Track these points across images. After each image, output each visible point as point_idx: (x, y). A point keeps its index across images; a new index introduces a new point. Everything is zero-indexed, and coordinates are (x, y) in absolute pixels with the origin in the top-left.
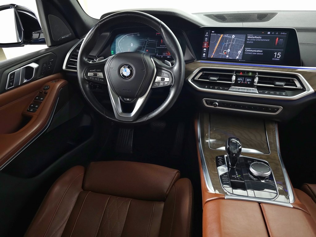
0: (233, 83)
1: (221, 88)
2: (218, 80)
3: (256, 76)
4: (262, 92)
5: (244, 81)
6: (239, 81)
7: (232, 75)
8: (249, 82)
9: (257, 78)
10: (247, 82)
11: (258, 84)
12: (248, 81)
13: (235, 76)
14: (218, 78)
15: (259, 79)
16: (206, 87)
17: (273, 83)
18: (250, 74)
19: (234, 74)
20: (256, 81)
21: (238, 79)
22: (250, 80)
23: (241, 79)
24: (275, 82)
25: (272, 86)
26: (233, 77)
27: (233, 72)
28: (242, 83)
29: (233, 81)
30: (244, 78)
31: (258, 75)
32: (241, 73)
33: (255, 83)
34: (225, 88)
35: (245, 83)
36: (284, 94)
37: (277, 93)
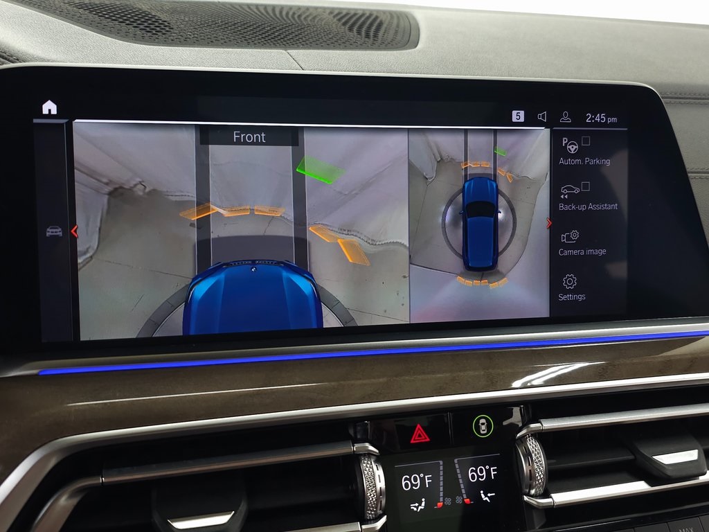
0: (379, 524)
3: (523, 436)
5: (452, 488)
6: (415, 496)
7: (355, 459)
8: (487, 485)
9: (533, 446)
10: (474, 489)
11: (560, 498)
12: (479, 485)
13: (379, 460)
14: (243, 507)
15: (548, 456)
17: (635, 459)
18: (483, 427)
19: (367, 444)
20: (532, 476)
21: (407, 485)
22: (488, 472)
23: (423, 480)
24: (645, 451)
25: (640, 487)
26: (365, 465)
27: (351, 432)
28: (440, 504)
29: (370, 514)
30: (441, 468)
31: (532, 426)
32: (420, 436)
33: (531, 487)
35: (459, 500)
37: (683, 531)
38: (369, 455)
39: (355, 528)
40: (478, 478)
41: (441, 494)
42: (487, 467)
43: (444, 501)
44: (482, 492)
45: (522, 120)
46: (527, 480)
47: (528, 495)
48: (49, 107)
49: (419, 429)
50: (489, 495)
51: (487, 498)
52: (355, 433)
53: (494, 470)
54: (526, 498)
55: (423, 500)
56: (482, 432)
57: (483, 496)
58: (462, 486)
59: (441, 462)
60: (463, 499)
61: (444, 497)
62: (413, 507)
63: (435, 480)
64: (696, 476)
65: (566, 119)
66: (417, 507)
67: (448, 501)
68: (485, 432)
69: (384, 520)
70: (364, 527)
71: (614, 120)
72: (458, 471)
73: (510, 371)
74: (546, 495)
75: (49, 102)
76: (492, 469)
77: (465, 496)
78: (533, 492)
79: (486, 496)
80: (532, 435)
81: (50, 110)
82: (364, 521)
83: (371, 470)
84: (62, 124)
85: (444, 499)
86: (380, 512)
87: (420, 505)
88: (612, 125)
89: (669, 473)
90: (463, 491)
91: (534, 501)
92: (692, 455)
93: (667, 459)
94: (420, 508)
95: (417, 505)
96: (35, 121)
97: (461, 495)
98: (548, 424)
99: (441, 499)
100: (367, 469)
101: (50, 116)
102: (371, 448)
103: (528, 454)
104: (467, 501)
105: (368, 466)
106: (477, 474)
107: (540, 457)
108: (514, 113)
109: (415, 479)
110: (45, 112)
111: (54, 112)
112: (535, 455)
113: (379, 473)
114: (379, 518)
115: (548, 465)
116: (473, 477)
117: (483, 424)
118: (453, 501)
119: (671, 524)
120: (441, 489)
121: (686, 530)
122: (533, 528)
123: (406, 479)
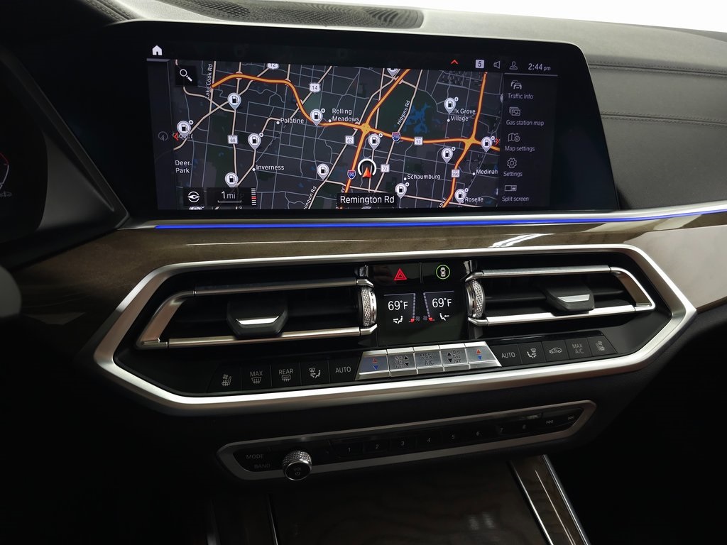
0: (372, 329)
1: (312, 370)
2: (288, 327)
3: (471, 280)
4: (512, 355)
5: (421, 310)
6: (396, 314)
7: (358, 289)
8: (445, 310)
9: (477, 287)
10: (436, 312)
11: (492, 320)
12: (439, 310)
13: (374, 290)
14: (285, 314)
15: (486, 294)
16: (225, 384)
17: (546, 299)
18: (443, 273)
19: (366, 280)
20: (474, 306)
21: (391, 307)
22: (446, 302)
23: (402, 305)
24: (553, 294)
25: (548, 316)
26: (364, 292)
27: (356, 273)
28: (412, 320)
29: (366, 324)
30: (414, 298)
31: (477, 274)
32: (400, 276)
33: (473, 313)
34: (337, 370)
35: (425, 318)
36: (602, 349)
37: (575, 346)
38: (367, 287)
39: (357, 330)
40: (438, 306)
41: (414, 314)
42: (445, 299)
44: (441, 314)
45: (482, 67)
46: (471, 309)
47: (472, 317)
48: (157, 50)
49: (400, 272)
50: (445, 316)
52: (359, 273)
53: (450, 301)
54: (469, 319)
55: (402, 317)
56: (442, 276)
57: (441, 316)
58: (428, 310)
59: (415, 294)
60: (428, 318)
62: (395, 320)
63: (410, 305)
64: (586, 311)
65: (514, 67)
66: (397, 321)
67: (418, 319)
68: (444, 276)
69: (375, 326)
70: (362, 330)
71: (549, 68)
72: (426, 301)
73: (463, 237)
74: (483, 317)
75: (157, 46)
76: (448, 300)
77: (429, 316)
78: (474, 316)
79: (443, 317)
80: (476, 280)
81: (157, 53)
82: (361, 326)
84: (166, 62)
86: (373, 322)
87: (399, 320)
88: (547, 72)
89: (568, 308)
90: (428, 313)
91: (474, 321)
92: (585, 298)
93: (568, 299)
95: (397, 319)
96: (148, 60)
97: (427, 315)
98: (487, 274)
99: (414, 317)
101: (157, 56)
102: (368, 282)
103: (473, 292)
104: (430, 319)
105: (366, 294)
106: (438, 302)
107: (481, 293)
108: (477, 61)
109: (397, 304)
110: (154, 53)
111: (160, 54)
112: (477, 292)
113: (373, 297)
114: (373, 325)
115: (485, 299)
116: (435, 304)
117: (443, 271)
118: (422, 318)
119: (568, 340)
120: (414, 311)
121: (577, 346)
122: (474, 337)
123: (391, 303)
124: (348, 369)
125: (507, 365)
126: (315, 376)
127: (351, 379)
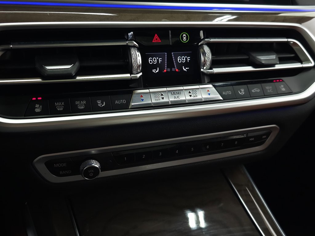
0: (139, 75)
1: (99, 102)
3: (202, 45)
4: (230, 93)
5: (171, 64)
6: (155, 66)
7: (127, 49)
8: (186, 64)
9: (206, 49)
10: (180, 65)
11: (216, 70)
12: (182, 64)
13: (140, 49)
15: (213, 54)
16: (38, 110)
17: (249, 58)
18: (185, 38)
19: (133, 42)
20: (205, 61)
21: (151, 62)
22: (186, 59)
23: (158, 60)
24: (254, 55)
26: (133, 53)
27: (126, 36)
28: (165, 71)
29: (134, 72)
30: (166, 56)
31: (206, 39)
32: (156, 39)
33: (204, 66)
34: (116, 102)
35: (173, 69)
36: (284, 89)
37: (267, 88)
38: (134, 46)
39: (128, 75)
40: (182, 61)
41: (166, 67)
42: (186, 57)
43: (167, 70)
44: (183, 67)
46: (203, 64)
49: (156, 36)
50: (186, 68)
51: (185, 70)
53: (189, 58)
54: (202, 70)
55: (158, 68)
56: (184, 40)
57: (184, 69)
58: (175, 64)
59: (166, 54)
60: (175, 69)
61: (167, 68)
62: (154, 71)
63: (163, 60)
66: (155, 71)
67: (169, 70)
68: (185, 40)
69: (141, 74)
70: (132, 75)
72: (173, 58)
74: (211, 69)
76: (188, 58)
77: (176, 68)
78: (205, 68)
79: (185, 69)
80: (206, 44)
83: (135, 55)
85: (167, 69)
86: (139, 71)
87: (157, 70)
89: (263, 62)
90: (175, 66)
91: (205, 71)
92: (273, 57)
93: (263, 58)
94: (157, 71)
95: (155, 70)
97: (175, 67)
99: (166, 69)
100: (134, 54)
102: (135, 43)
103: (204, 54)
104: (177, 70)
105: (134, 53)
106: (182, 59)
107: (209, 55)
109: (155, 60)
112: (207, 54)
113: (138, 54)
114: (139, 73)
115: (212, 58)
116: (180, 61)
117: (184, 36)
118: (171, 70)
119: (263, 84)
120: (166, 64)
121: (269, 87)
122: (205, 82)
123: (150, 59)
124: (124, 101)
125: (226, 99)
126: (101, 105)
127: (125, 107)
